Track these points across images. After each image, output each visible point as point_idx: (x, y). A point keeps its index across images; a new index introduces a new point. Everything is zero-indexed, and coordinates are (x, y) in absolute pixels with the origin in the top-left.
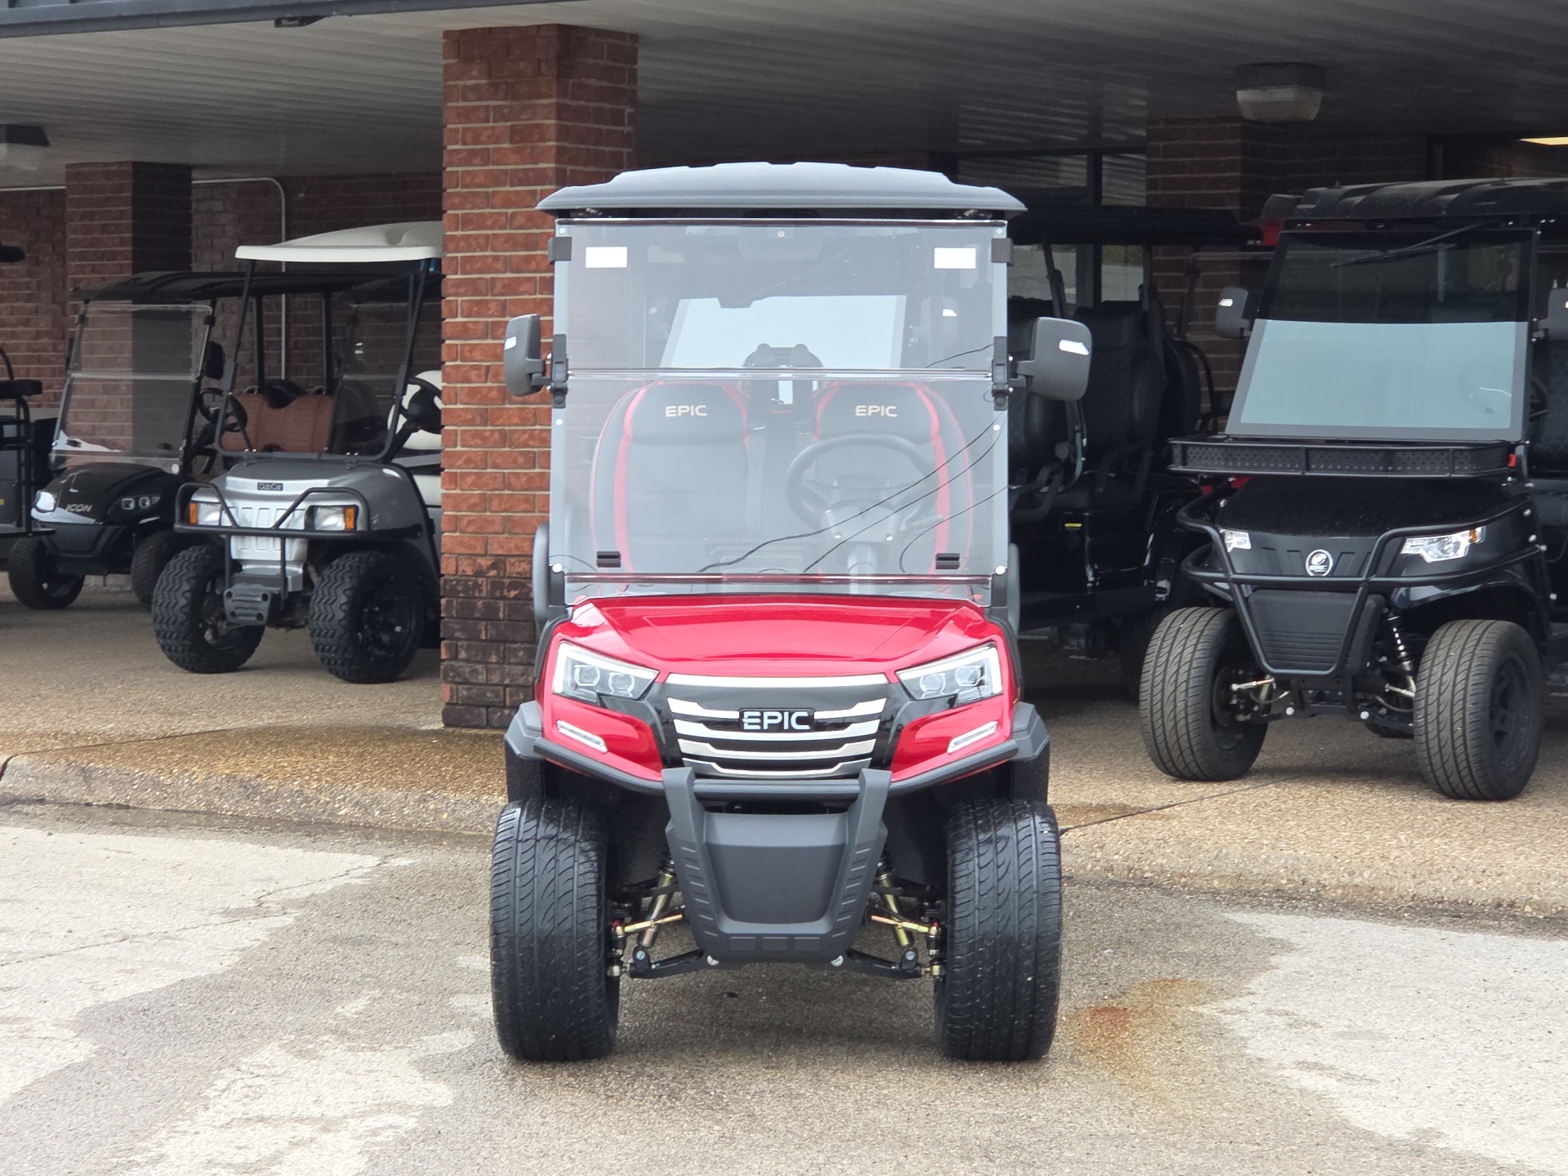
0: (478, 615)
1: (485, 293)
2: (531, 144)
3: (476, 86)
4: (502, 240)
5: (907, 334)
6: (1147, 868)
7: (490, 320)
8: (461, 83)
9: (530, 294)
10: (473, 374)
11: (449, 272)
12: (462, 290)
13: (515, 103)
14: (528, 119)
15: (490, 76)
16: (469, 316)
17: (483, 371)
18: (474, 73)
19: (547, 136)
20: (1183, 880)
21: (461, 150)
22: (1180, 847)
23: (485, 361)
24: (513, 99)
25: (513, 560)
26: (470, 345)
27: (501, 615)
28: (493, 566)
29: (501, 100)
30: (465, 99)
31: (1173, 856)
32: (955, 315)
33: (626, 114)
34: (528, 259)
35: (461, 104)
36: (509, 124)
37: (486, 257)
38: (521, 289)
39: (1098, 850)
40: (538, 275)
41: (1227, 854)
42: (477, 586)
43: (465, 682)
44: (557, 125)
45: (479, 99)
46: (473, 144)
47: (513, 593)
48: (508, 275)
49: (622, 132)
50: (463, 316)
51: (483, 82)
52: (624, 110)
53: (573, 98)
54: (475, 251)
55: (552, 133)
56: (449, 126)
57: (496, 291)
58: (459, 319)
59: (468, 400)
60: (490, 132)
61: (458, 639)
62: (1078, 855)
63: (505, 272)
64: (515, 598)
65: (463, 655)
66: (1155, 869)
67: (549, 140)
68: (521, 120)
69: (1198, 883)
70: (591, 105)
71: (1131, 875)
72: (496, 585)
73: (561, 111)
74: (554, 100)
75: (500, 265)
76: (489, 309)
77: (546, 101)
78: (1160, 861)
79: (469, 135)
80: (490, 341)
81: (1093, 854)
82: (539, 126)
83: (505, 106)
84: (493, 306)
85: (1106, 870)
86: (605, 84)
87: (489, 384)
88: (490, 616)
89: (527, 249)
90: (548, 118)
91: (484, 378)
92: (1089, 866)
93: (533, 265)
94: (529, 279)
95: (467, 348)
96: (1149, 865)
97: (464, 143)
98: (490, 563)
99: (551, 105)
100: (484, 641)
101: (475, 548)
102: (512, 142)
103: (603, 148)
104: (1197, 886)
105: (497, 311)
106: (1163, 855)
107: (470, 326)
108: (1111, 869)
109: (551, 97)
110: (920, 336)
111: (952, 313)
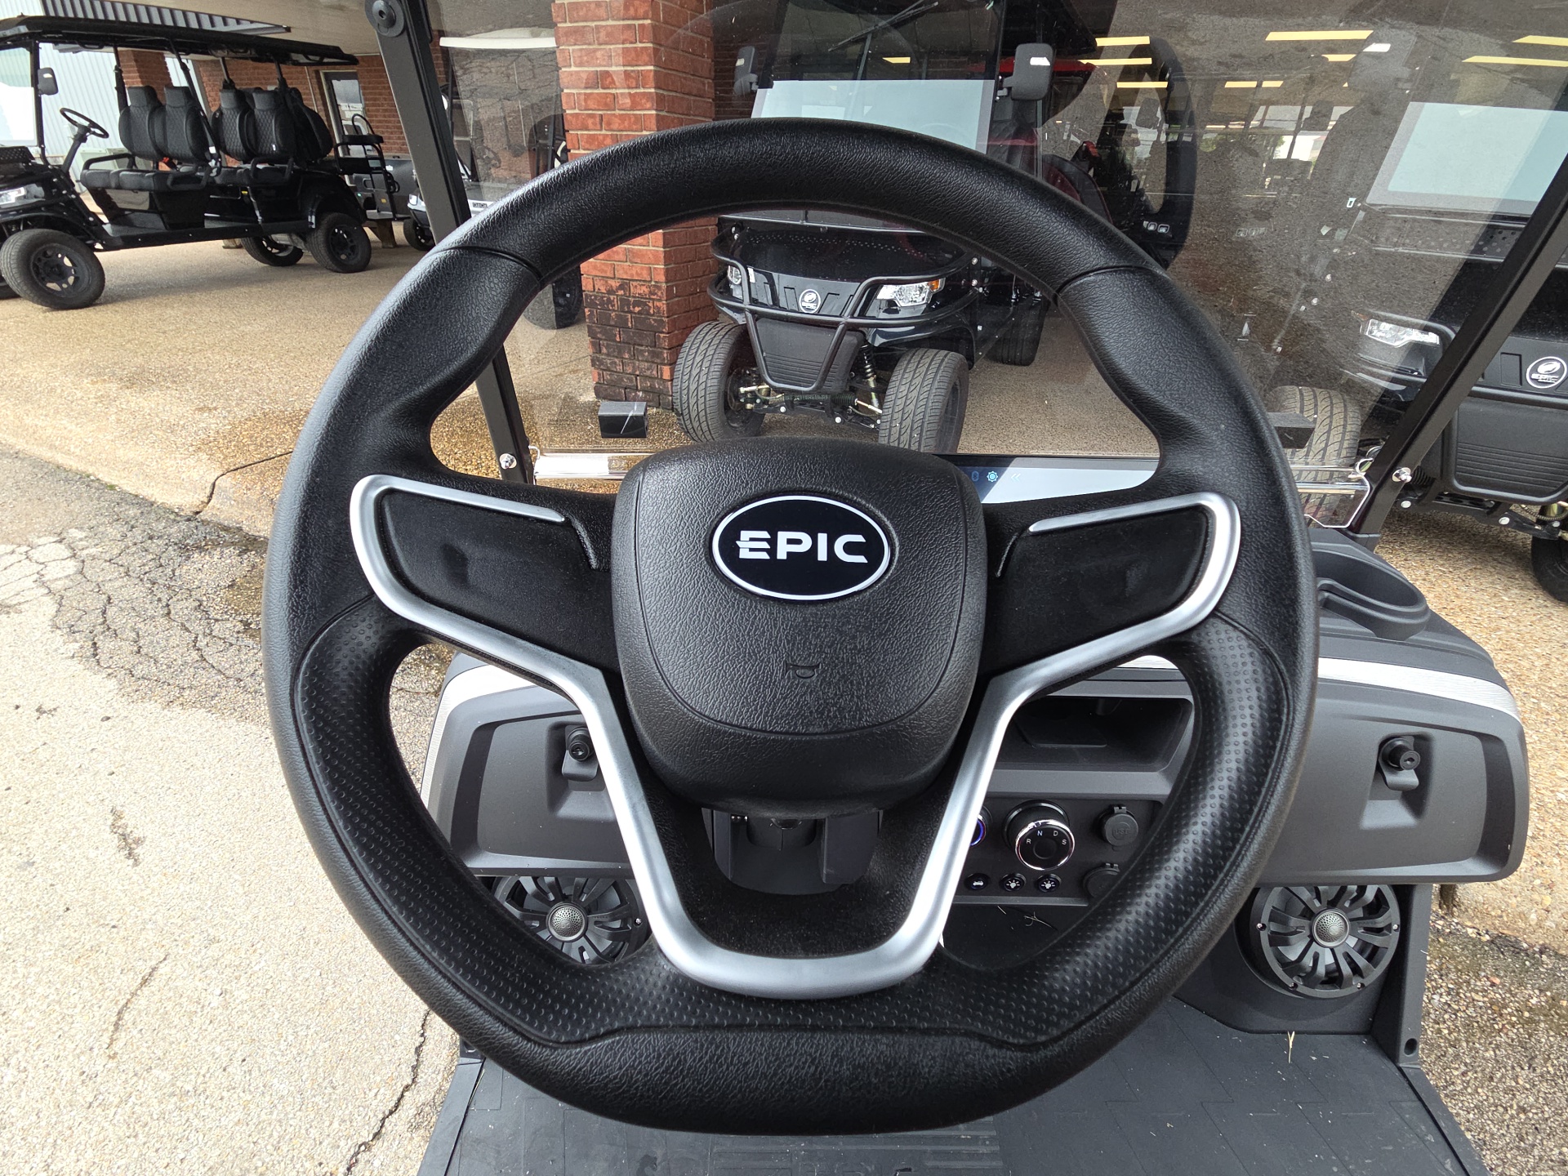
0: (612, 323)
1: (592, 41)
7: (599, 69)
9: (631, 43)
10: (590, 121)
11: (559, 20)
16: (581, 65)
17: (598, 120)
23: (599, 110)
25: (635, 283)
26: (585, 94)
27: (630, 325)
28: (621, 287)
38: (623, 37)
40: (637, 23)
42: (610, 301)
43: (608, 369)
47: (637, 309)
48: (610, 22)
50: (576, 66)
57: (602, 40)
58: (573, 69)
59: (587, 146)
61: (600, 339)
63: (608, 19)
64: (639, 313)
65: (604, 350)
72: (624, 302)
75: (602, 12)
76: (598, 58)
80: (602, 91)
84: (601, 55)
87: (604, 132)
88: (623, 323)
91: (598, 127)
93: (632, 11)
94: (628, 26)
95: (583, 97)
98: (618, 285)
100: (620, 342)
101: (606, 272)
105: (604, 60)
107: (583, 75)
110: (1009, 89)
111: (1043, 62)
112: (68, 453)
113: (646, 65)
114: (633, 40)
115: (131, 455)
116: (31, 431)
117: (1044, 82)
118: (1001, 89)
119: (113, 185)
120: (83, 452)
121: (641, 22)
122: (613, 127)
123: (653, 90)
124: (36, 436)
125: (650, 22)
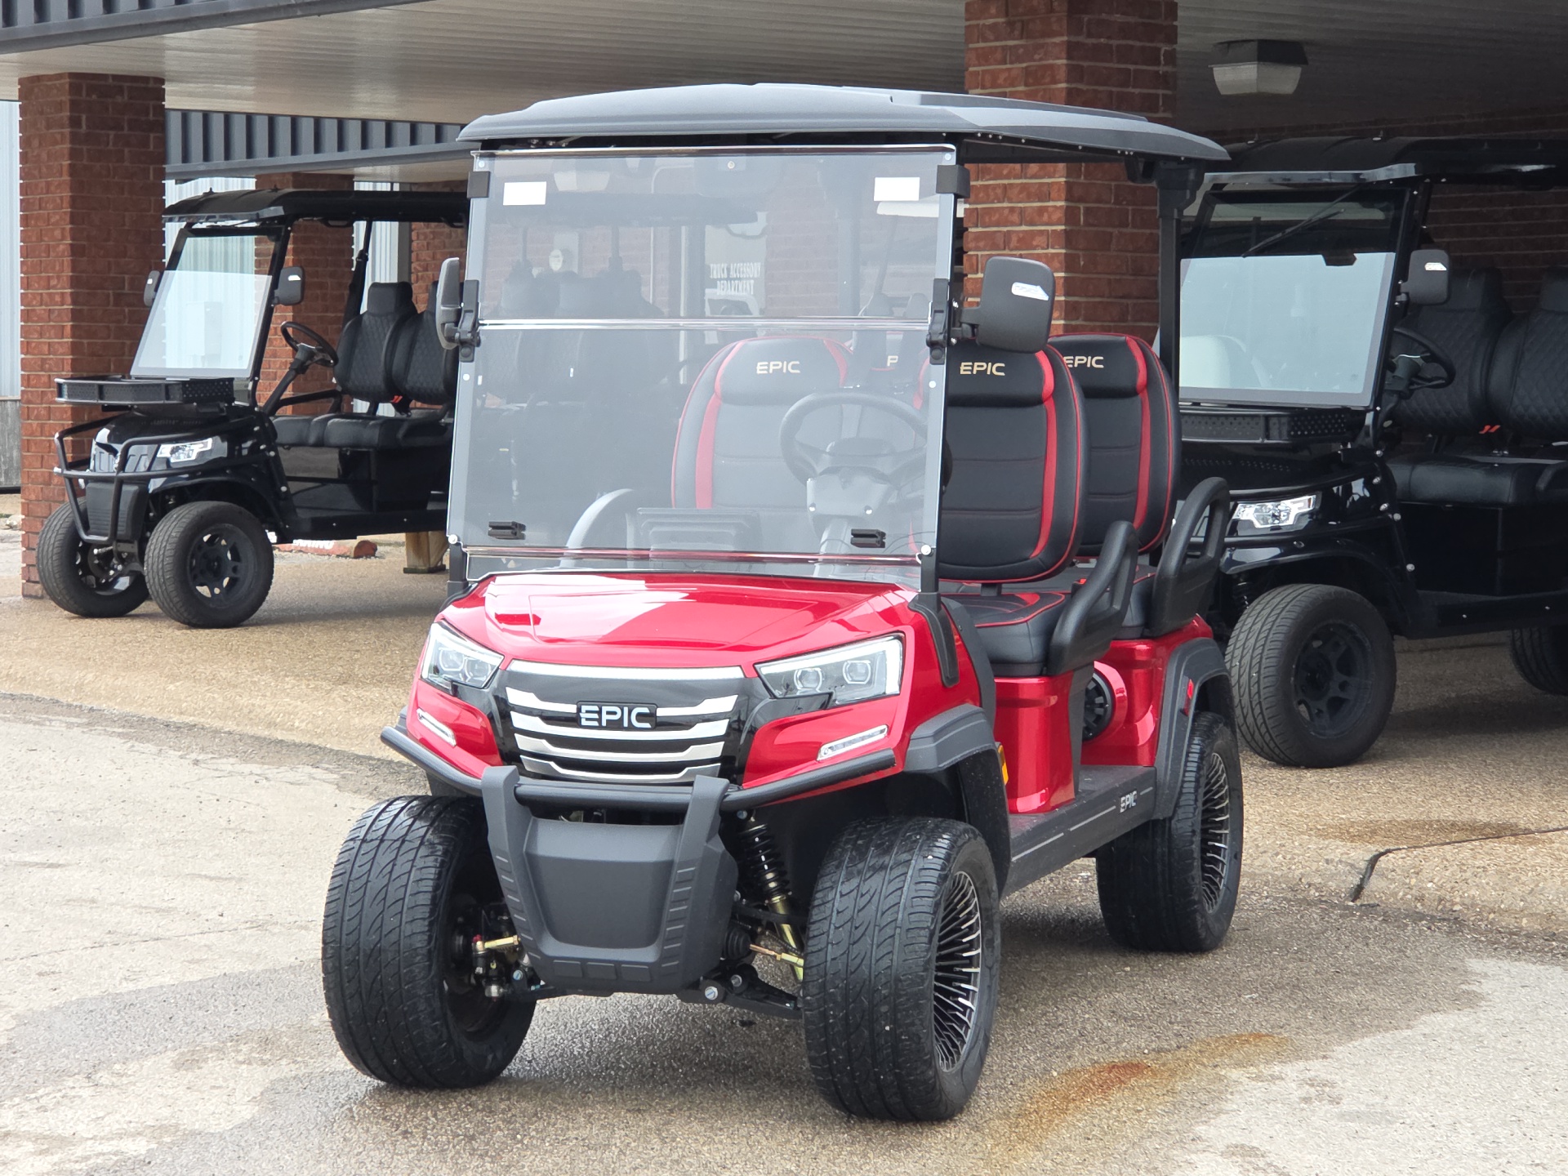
1: (1002, 246)
2: (1043, 87)
3: (995, 24)
4: (1016, 191)
5: (1395, 290)
6: (1458, 900)
8: (981, 22)
9: (1043, 248)
11: (970, 225)
12: (981, 244)
13: (1031, 42)
14: (1041, 59)
15: (1007, 15)
18: (993, 11)
19: (1058, 77)
20: (1492, 916)
22: (1498, 877)
24: (1027, 38)
29: (1017, 39)
30: (985, 40)
31: (1488, 887)
32: (1445, 269)
33: (1162, 52)
34: (1041, 210)
35: (981, 45)
36: (1024, 65)
37: (1004, 208)
38: (1035, 243)
39: (1414, 876)
40: (1050, 228)
41: (1543, 888)
44: (1067, 65)
45: (997, 39)
48: (1024, 228)
49: (1157, 72)
51: (1001, 20)
52: (1159, 50)
53: (1089, 35)
54: (993, 202)
55: (1062, 74)
56: (971, 69)
57: (1012, 245)
60: (1006, 75)
62: (1393, 880)
63: (1021, 225)
66: (1467, 901)
67: (1061, 82)
68: (1035, 61)
69: (1508, 921)
70: (1114, 42)
71: (1440, 907)
73: (1072, 50)
74: (1065, 39)
75: (1015, 218)
77: (1057, 40)
78: (1474, 892)
79: (988, 78)
81: (1407, 881)
82: (1051, 67)
83: (1021, 46)
85: (1416, 899)
86: (1131, 19)
89: (1040, 200)
90: (1058, 58)
92: (1401, 894)
93: (1045, 217)
94: (1041, 232)
96: (1461, 897)
99: (1062, 43)
102: (1026, 85)
103: (1131, 90)
104: (1503, 924)
106: (1477, 885)
108: (1421, 899)
109: (1062, 35)
110: (1407, 294)
111: (1439, 267)
112: (292, 729)
114: (1045, 245)
115: (368, 722)
116: (246, 711)
117: (1441, 287)
118: (1399, 294)
119: (312, 439)
120: (310, 725)
121: (1054, 228)
123: (1063, 298)
124: (252, 716)
125: (1063, 227)
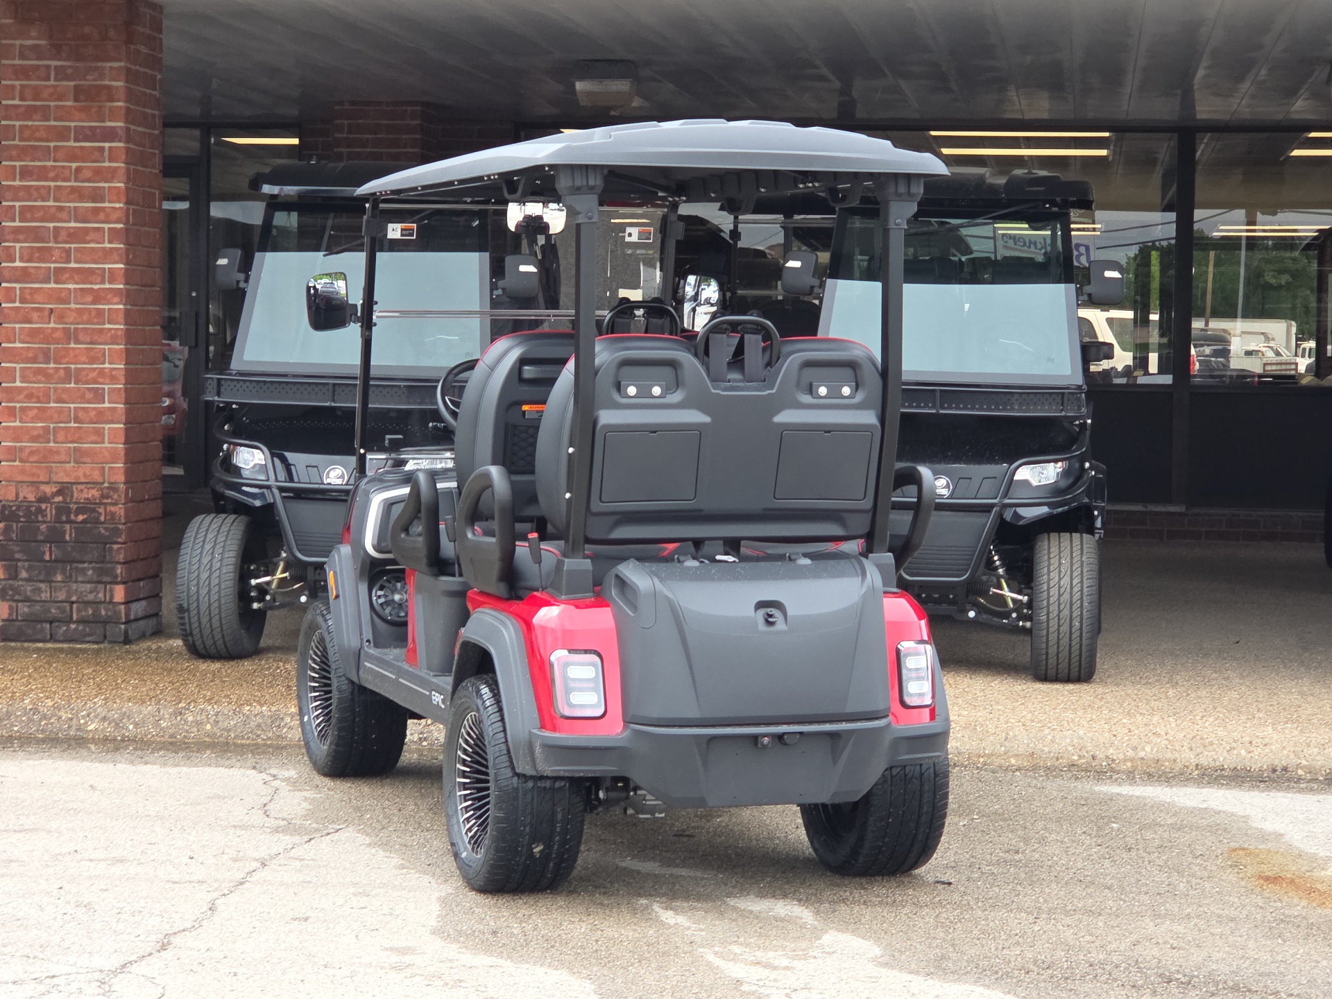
0: (41, 537)
1: (47, 240)
2: (98, 104)
3: (36, 46)
4: (68, 190)
5: (493, 287)
7: (53, 265)
8: (18, 42)
9: (97, 243)
10: (35, 315)
11: (7, 220)
12: (21, 237)
13: (79, 64)
14: (95, 80)
15: (51, 37)
16: (28, 261)
17: (47, 313)
18: (33, 34)
19: (116, 97)
21: (20, 106)
23: (47, 304)
24: (77, 60)
25: (80, 487)
26: (31, 288)
27: (67, 538)
28: (59, 493)
29: (64, 60)
30: (22, 57)
32: (535, 270)
33: (158, 80)
34: (96, 211)
35: (17, 62)
36: (73, 83)
37: (49, 207)
40: (106, 226)
42: (40, 511)
43: (27, 600)
44: (126, 87)
45: (38, 58)
46: (34, 100)
47: (80, 518)
48: (73, 224)
49: (156, 96)
50: (21, 261)
51: (43, 42)
52: (156, 76)
53: (134, 63)
54: (36, 201)
55: (122, 94)
57: (60, 239)
58: (18, 264)
59: (28, 339)
60: (51, 90)
61: (19, 560)
63: (70, 222)
64: (83, 522)
65: (24, 574)
67: (118, 101)
68: (86, 80)
70: (142, 70)
72: (62, 510)
73: (131, 76)
74: (122, 64)
75: (64, 215)
76: (52, 256)
77: (114, 64)
79: (28, 92)
80: (53, 285)
82: (109, 88)
83: (68, 67)
84: (57, 253)
86: (148, 51)
87: (52, 325)
88: (55, 537)
89: (94, 201)
90: (116, 80)
91: (46, 319)
93: (102, 216)
94: (97, 229)
95: (28, 291)
97: (22, 99)
98: (55, 490)
99: (120, 68)
100: (47, 561)
101: (39, 476)
102: (76, 100)
105: (61, 257)
107: (32, 271)
109: (120, 60)
110: (504, 289)
111: (531, 269)
113: (117, 263)
114: (100, 240)
117: (536, 285)
121: (111, 225)
122: (66, 320)
123: (121, 286)
125: (121, 226)
